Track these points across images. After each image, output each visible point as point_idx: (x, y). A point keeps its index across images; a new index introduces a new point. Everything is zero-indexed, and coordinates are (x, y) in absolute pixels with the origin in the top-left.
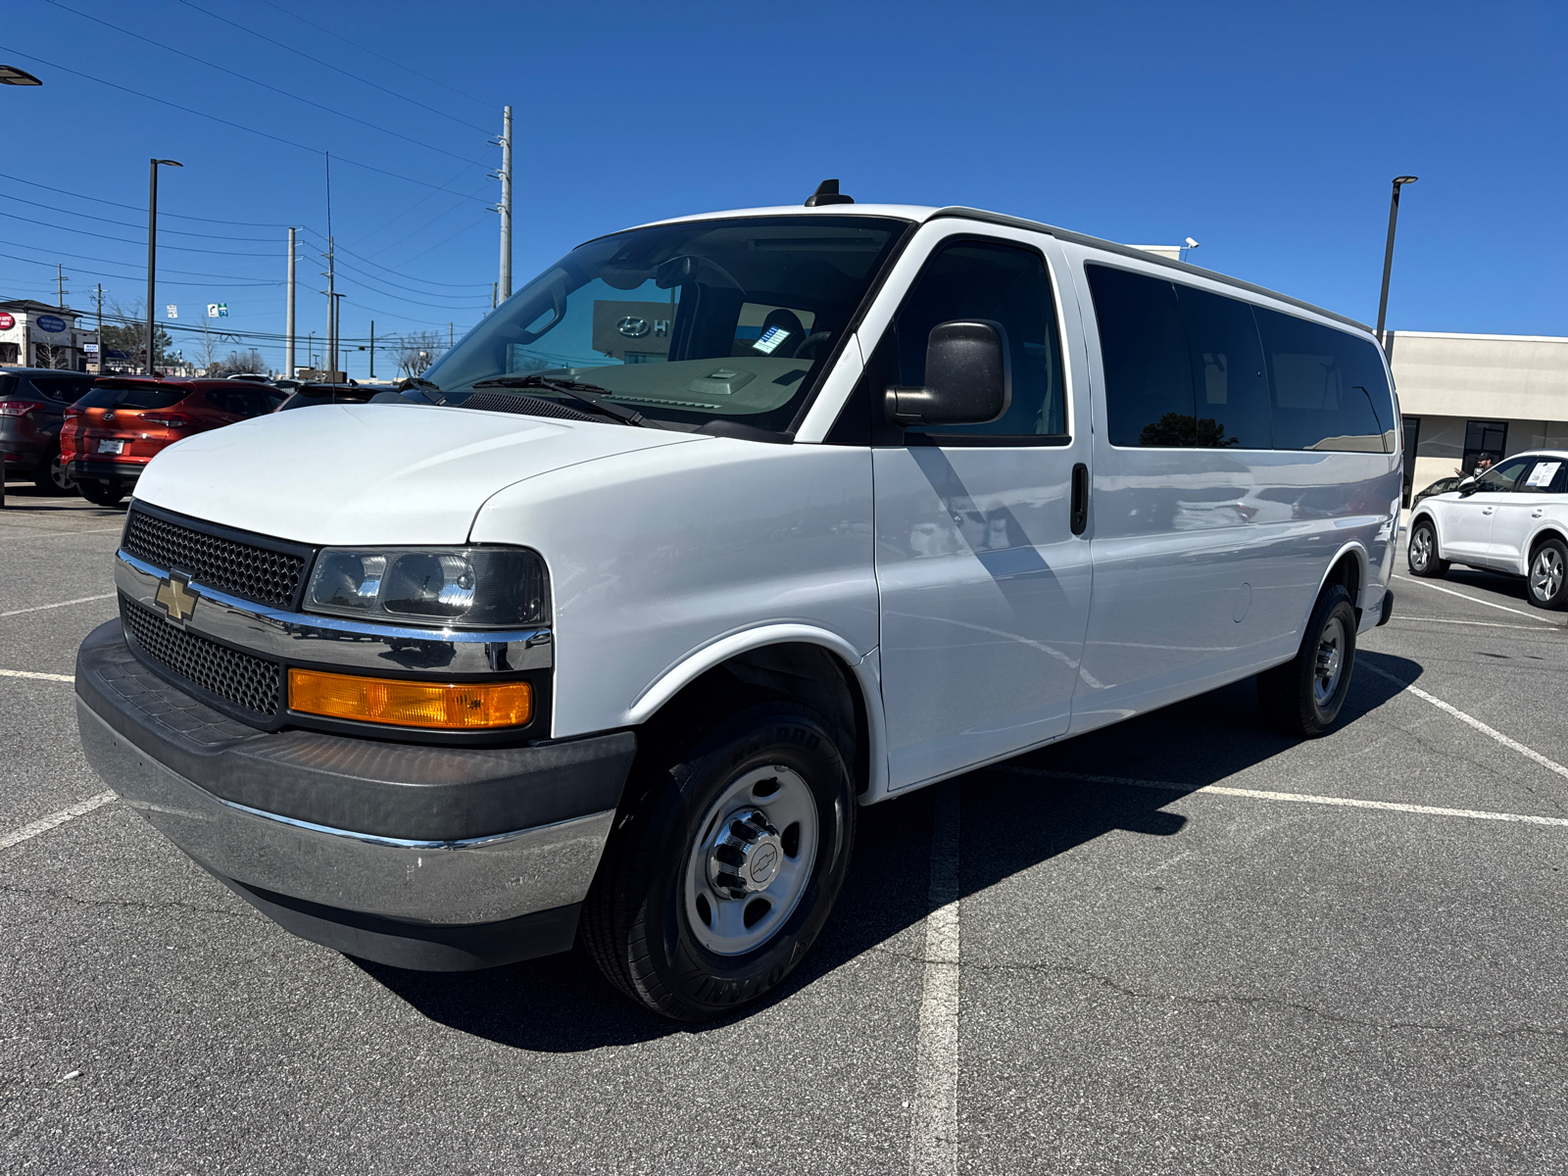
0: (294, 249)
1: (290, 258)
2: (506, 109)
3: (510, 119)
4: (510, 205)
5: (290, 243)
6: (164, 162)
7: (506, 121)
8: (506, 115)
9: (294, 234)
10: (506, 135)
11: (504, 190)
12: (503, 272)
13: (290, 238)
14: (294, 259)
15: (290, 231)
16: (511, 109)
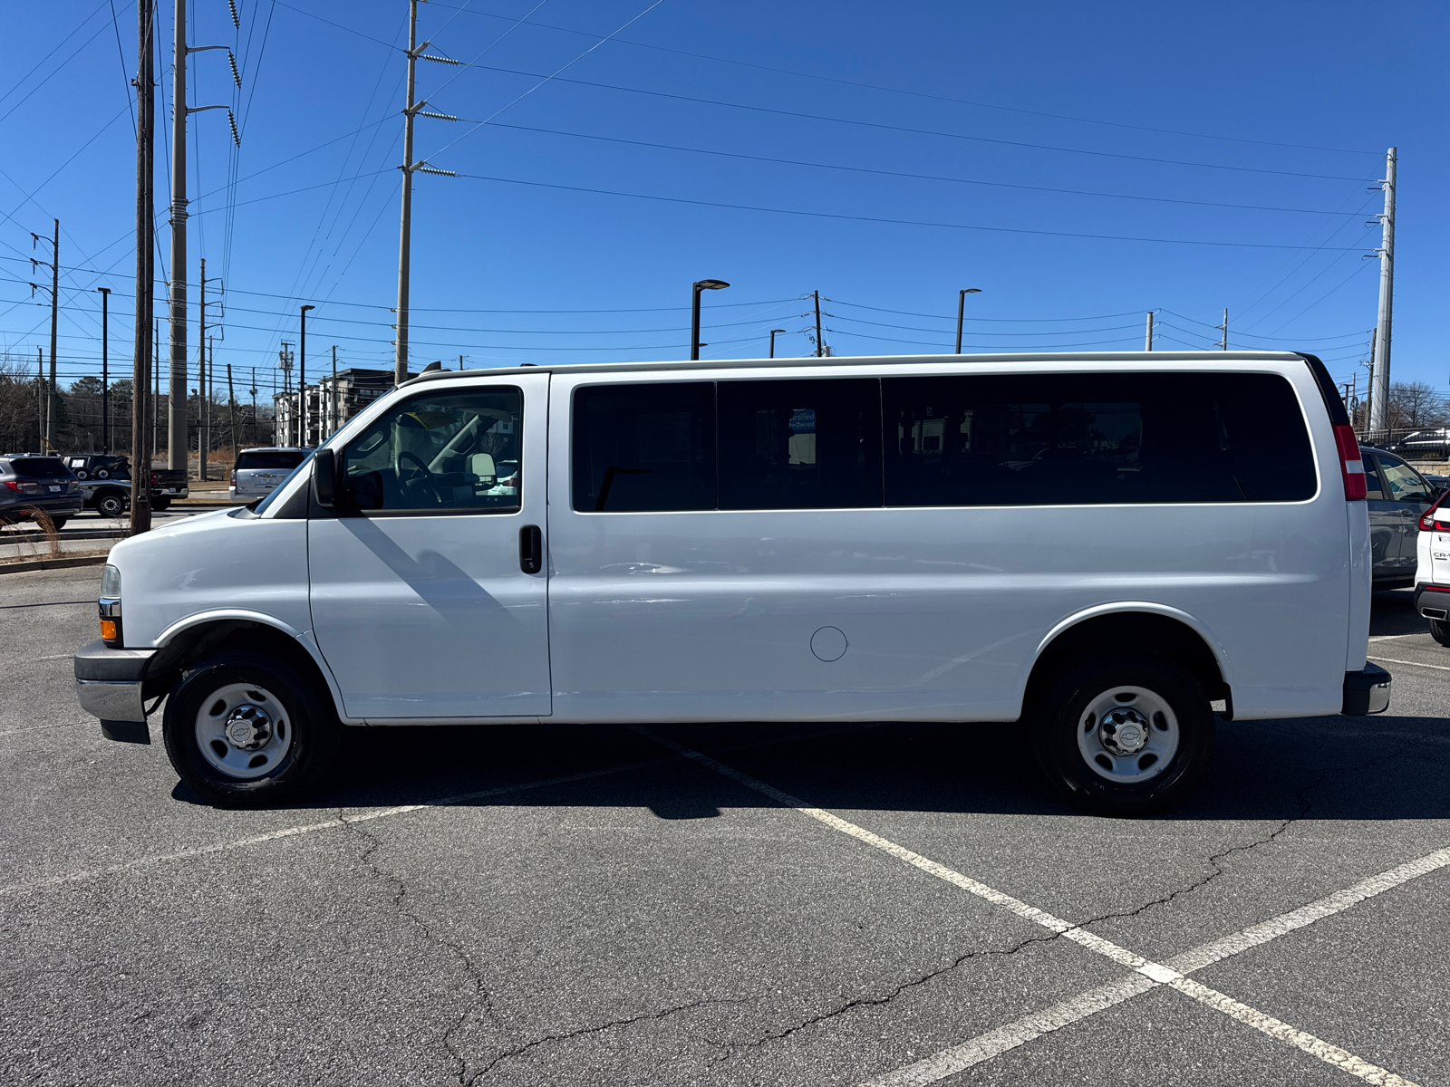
0: (1151, 330)
1: (1147, 339)
2: (1390, 151)
3: (1394, 160)
4: (1392, 247)
5: (1148, 325)
6: (968, 291)
7: (1389, 164)
8: (1389, 157)
9: (1152, 317)
10: (1389, 177)
11: (1385, 233)
12: (1381, 317)
13: (1148, 321)
14: (1151, 338)
15: (1149, 315)
16: (1395, 149)
